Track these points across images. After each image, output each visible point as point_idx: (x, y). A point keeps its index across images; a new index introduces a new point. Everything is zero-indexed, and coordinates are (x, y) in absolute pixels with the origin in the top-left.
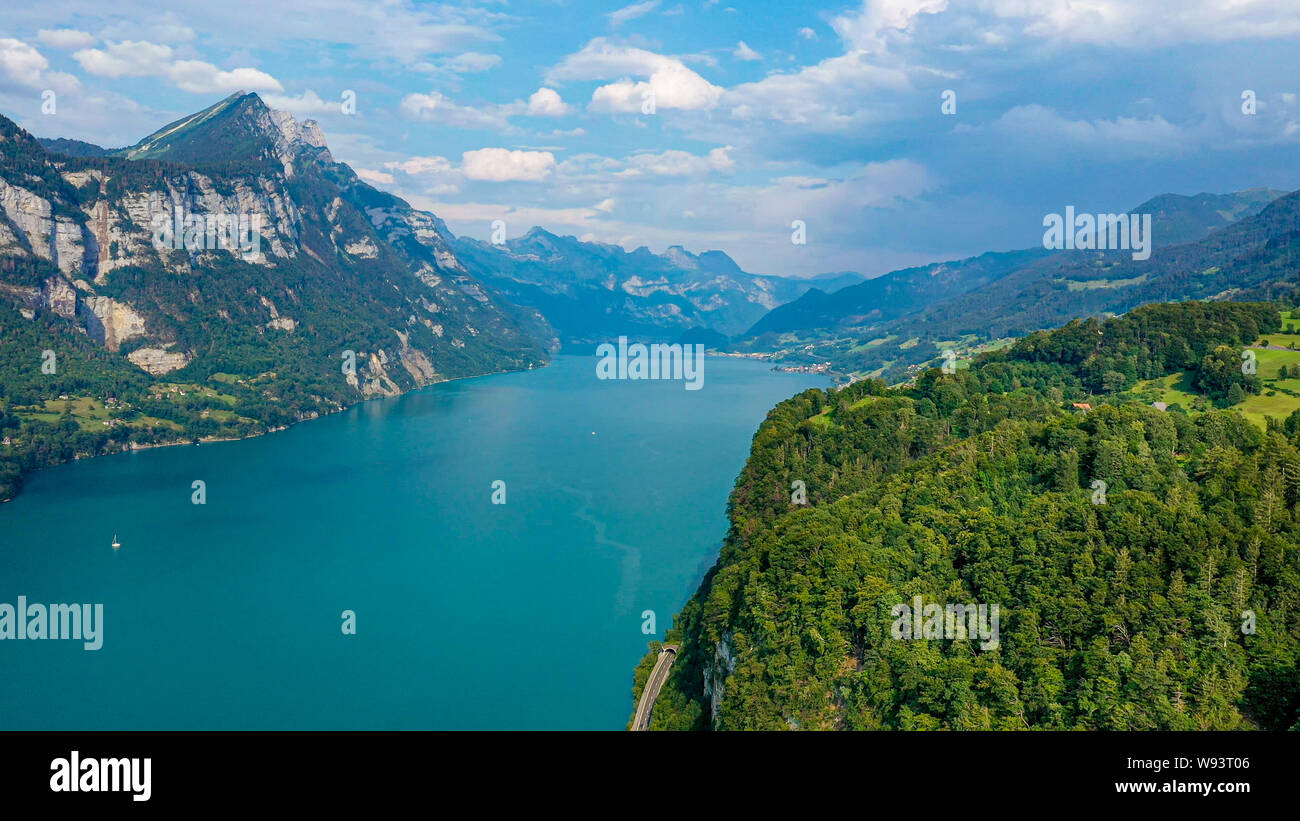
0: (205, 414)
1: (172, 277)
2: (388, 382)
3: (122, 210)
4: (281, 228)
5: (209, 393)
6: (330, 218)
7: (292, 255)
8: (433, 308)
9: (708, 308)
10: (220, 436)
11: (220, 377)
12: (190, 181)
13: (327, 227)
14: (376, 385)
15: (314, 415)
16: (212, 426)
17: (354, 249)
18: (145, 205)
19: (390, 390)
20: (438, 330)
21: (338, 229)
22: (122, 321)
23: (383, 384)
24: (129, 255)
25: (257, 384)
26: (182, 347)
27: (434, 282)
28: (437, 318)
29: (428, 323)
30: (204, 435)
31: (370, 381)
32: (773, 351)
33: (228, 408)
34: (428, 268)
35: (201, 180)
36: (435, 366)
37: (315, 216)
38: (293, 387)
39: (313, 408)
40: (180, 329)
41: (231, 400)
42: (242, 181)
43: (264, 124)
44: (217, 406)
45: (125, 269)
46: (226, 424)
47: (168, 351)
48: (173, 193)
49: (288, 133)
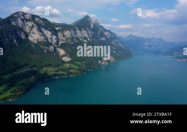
0: (71, 71)
1: (70, 44)
2: (106, 62)
3: (63, 33)
4: (90, 36)
5: (73, 66)
6: (98, 34)
7: (91, 40)
8: (114, 48)
9: (159, 47)
10: (73, 75)
11: (76, 62)
12: (75, 28)
13: (98, 35)
14: (104, 63)
15: (92, 69)
16: (72, 73)
17: (102, 39)
18: (67, 33)
19: (106, 63)
20: (115, 52)
21: (100, 36)
22: (62, 52)
23: (105, 62)
24: (64, 41)
25: (82, 64)
26: (70, 57)
27: (115, 44)
28: (115, 50)
29: (113, 51)
30: (70, 75)
31: (103, 62)
32: (173, 56)
33: (76, 69)
34: (114, 41)
35: (77, 28)
36: (114, 58)
37: (96, 34)
38: (88, 64)
39: (92, 68)
40: (70, 54)
41: (76, 67)
42: (83, 28)
43: (89, 20)
44: (74, 69)
45: (63, 43)
46: (74, 73)
47: (68, 57)
48: (72, 31)
49: (93, 21)
